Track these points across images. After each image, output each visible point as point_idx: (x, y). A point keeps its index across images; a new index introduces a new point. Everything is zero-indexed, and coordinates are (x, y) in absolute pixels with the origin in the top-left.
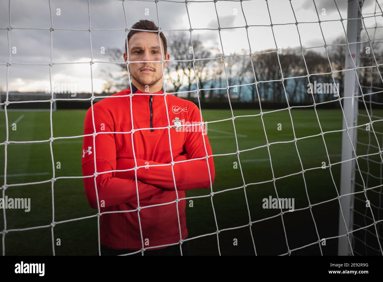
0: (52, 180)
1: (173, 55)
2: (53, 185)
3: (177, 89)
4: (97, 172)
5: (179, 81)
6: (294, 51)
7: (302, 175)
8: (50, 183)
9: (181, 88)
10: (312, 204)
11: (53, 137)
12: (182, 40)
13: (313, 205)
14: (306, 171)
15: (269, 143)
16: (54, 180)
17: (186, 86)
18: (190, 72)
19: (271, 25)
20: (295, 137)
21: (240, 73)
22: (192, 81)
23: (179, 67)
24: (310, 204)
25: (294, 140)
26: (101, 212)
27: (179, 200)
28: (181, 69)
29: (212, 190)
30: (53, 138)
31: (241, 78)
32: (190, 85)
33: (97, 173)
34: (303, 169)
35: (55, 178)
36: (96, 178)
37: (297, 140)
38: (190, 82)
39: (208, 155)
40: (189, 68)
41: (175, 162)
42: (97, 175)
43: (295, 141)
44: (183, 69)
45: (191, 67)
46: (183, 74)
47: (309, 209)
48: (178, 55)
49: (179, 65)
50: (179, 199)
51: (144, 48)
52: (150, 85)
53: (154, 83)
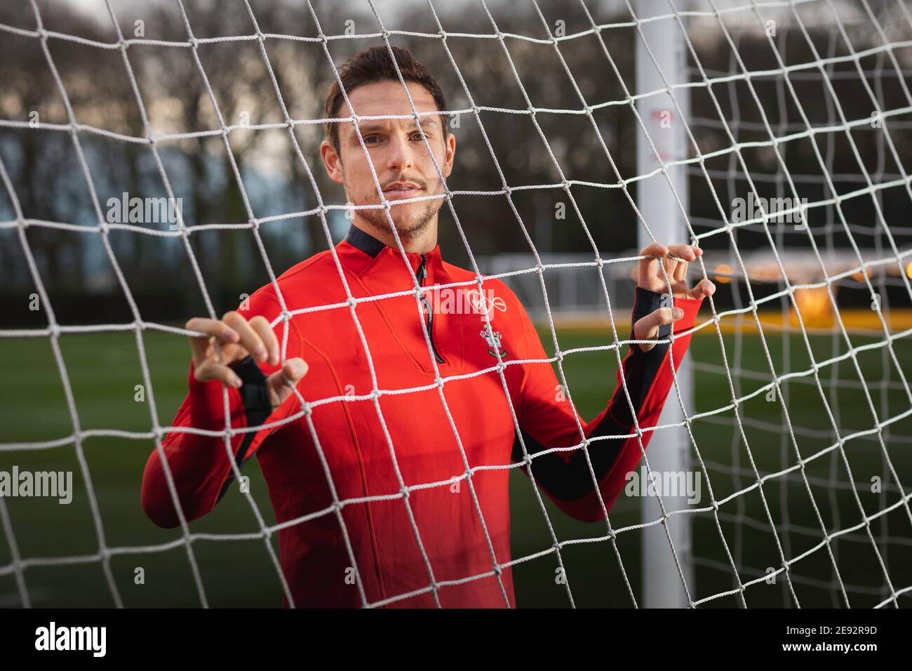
51: (388, 127)
52: (413, 230)
53: (425, 221)
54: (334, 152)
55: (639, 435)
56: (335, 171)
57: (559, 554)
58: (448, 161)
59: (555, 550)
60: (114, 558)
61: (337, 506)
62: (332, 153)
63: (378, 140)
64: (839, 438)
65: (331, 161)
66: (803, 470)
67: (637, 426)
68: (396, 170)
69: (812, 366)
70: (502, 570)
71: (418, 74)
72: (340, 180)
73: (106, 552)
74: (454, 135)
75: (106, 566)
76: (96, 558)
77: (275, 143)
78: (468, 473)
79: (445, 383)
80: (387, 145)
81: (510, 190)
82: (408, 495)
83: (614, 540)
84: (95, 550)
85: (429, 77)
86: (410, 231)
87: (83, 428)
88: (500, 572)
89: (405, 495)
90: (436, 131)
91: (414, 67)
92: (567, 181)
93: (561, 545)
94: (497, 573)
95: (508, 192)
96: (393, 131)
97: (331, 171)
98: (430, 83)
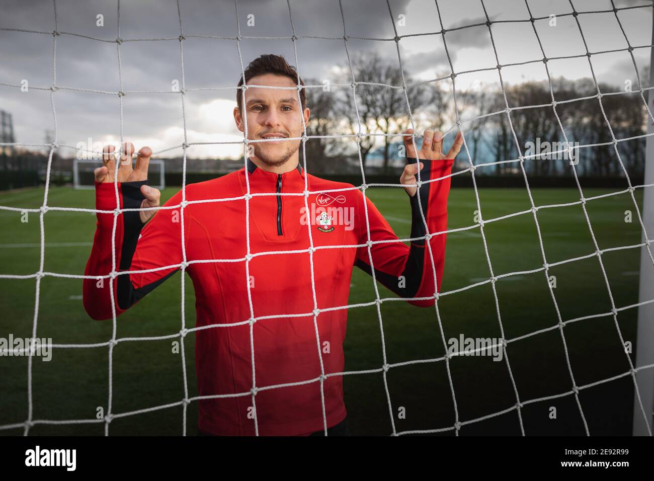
0: (111, 342)
1: (358, 95)
2: (111, 352)
3: (365, 152)
4: (185, 327)
5: (368, 138)
6: (573, 84)
7: (560, 331)
8: (107, 348)
9: (372, 150)
10: (578, 385)
11: (116, 270)
12: (374, 68)
13: (581, 388)
14: (567, 324)
15: (495, 276)
16: (114, 344)
17: (382, 147)
18: (388, 123)
19: (497, 67)
20: (545, 261)
21: (475, 125)
22: (392, 138)
23: (370, 114)
24: (574, 385)
25: (544, 267)
26: (189, 398)
27: (325, 377)
28: (373, 118)
29: (385, 361)
30: (116, 272)
31: (476, 133)
32: (387, 145)
33: (186, 330)
34: (561, 320)
35: (116, 339)
36: (184, 338)
37: (549, 267)
38: (388, 140)
39: (380, 299)
40: (387, 116)
41: (320, 309)
42: (186, 333)
43: (546, 269)
44: (377, 118)
45: (389, 115)
46: (376, 127)
47: (574, 394)
48: (367, 95)
49: (369, 111)
50: (325, 374)
51: (267, 101)
62: (239, 114)
65: (239, 119)
68: (270, 127)
71: (289, 72)
80: (266, 112)
96: (270, 104)
97: (238, 124)
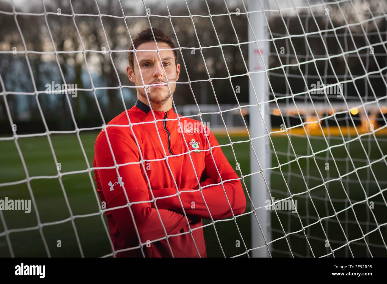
51: (154, 60)
52: (162, 101)
53: (167, 98)
54: (132, 70)
55: (243, 178)
56: (132, 77)
57: (214, 226)
58: (177, 74)
59: (213, 224)
60: (44, 228)
61: (129, 205)
62: (131, 71)
63: (149, 65)
64: (324, 182)
65: (130, 74)
66: (309, 193)
67: (242, 175)
68: (156, 77)
69: (312, 154)
70: (193, 231)
71: (166, 39)
72: (134, 81)
73: (41, 225)
74: (180, 64)
75: (41, 231)
76: (36, 228)
77: (95, 60)
78: (178, 193)
79: (168, 158)
80: (152, 67)
81: (191, 82)
82: (156, 201)
83: (235, 220)
84: (36, 225)
85: (170, 41)
86: (161, 102)
87: (30, 176)
88: (192, 232)
89: (154, 201)
90: (173, 62)
91: (164, 36)
92: (211, 79)
93: (215, 222)
94: (191, 232)
95: (190, 83)
96: (155, 61)
97: (130, 78)
98: (171, 43)
